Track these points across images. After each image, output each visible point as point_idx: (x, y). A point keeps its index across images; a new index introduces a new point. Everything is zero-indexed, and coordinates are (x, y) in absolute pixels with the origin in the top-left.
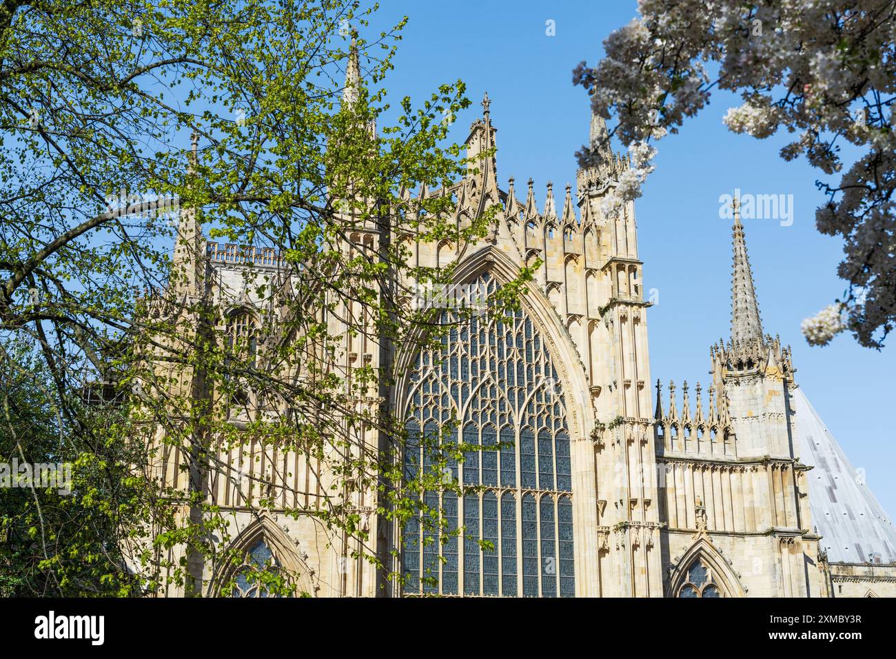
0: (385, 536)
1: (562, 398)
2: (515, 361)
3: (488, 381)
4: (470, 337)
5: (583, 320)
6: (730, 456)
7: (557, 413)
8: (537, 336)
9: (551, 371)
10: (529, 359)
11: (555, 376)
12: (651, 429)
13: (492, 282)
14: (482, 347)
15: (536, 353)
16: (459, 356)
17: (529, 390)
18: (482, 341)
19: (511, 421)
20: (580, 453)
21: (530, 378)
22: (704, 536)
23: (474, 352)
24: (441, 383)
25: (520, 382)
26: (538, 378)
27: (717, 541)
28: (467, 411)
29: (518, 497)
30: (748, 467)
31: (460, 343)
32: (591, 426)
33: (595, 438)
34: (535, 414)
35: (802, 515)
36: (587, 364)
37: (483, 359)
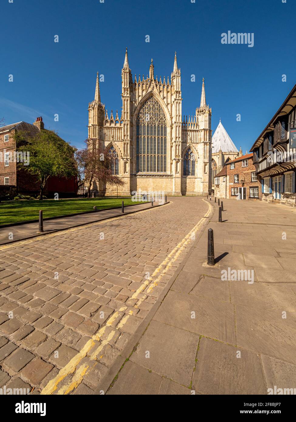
0: (132, 145)
1: (166, 119)
2: (157, 113)
3: (152, 117)
4: (148, 108)
5: (170, 104)
6: (197, 129)
7: (164, 122)
8: (161, 108)
9: (164, 115)
11: (164, 116)
12: (181, 124)
13: (153, 98)
14: (151, 111)
15: (161, 111)
16: (146, 112)
17: (159, 118)
18: (151, 109)
19: (156, 124)
20: (168, 130)
21: (159, 116)
22: (191, 144)
23: (149, 111)
24: (143, 117)
26: (161, 116)
27: (193, 144)
28: (148, 122)
29: (157, 138)
30: (200, 131)
31: (146, 110)
32: (170, 124)
33: (171, 126)
34: (160, 123)
35: (210, 139)
36: (170, 113)
37: (151, 113)
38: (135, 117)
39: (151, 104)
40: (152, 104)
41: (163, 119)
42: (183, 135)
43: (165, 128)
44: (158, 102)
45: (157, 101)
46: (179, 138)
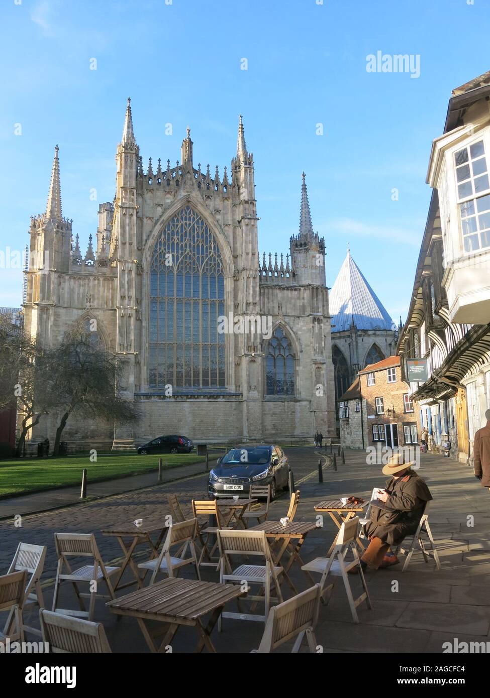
0: (140, 318)
1: (221, 260)
2: (200, 244)
3: (188, 253)
4: (180, 234)
5: (231, 226)
6: (295, 284)
7: (219, 266)
8: (211, 234)
9: (217, 249)
10: (207, 244)
11: (218, 251)
12: (258, 272)
13: (191, 210)
14: (185, 239)
15: (210, 241)
16: (175, 242)
17: (207, 256)
18: (186, 236)
19: (198, 270)
20: (229, 284)
21: (207, 251)
22: (281, 317)
23: (182, 241)
24: (166, 254)
25: (203, 253)
26: (210, 252)
27: (287, 320)
28: (178, 266)
29: (200, 302)
30: (302, 289)
31: (175, 237)
32: (232, 272)
33: (234, 277)
34: (209, 267)
35: (325, 308)
36: (232, 246)
37: (186, 244)
38: (148, 254)
39: (186, 224)
40: (190, 224)
41: (215, 258)
42: (264, 297)
43: (221, 279)
44: (202, 222)
45: (200, 218)
46: (255, 304)
